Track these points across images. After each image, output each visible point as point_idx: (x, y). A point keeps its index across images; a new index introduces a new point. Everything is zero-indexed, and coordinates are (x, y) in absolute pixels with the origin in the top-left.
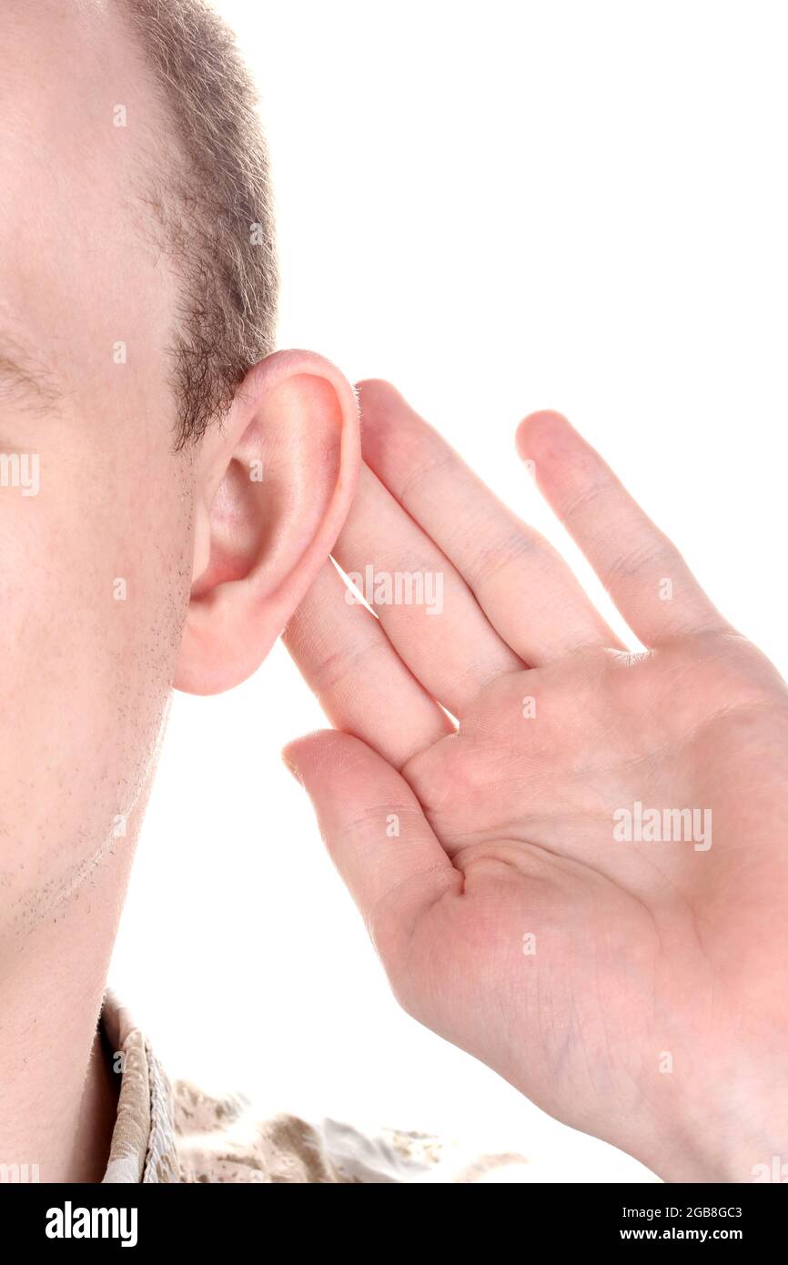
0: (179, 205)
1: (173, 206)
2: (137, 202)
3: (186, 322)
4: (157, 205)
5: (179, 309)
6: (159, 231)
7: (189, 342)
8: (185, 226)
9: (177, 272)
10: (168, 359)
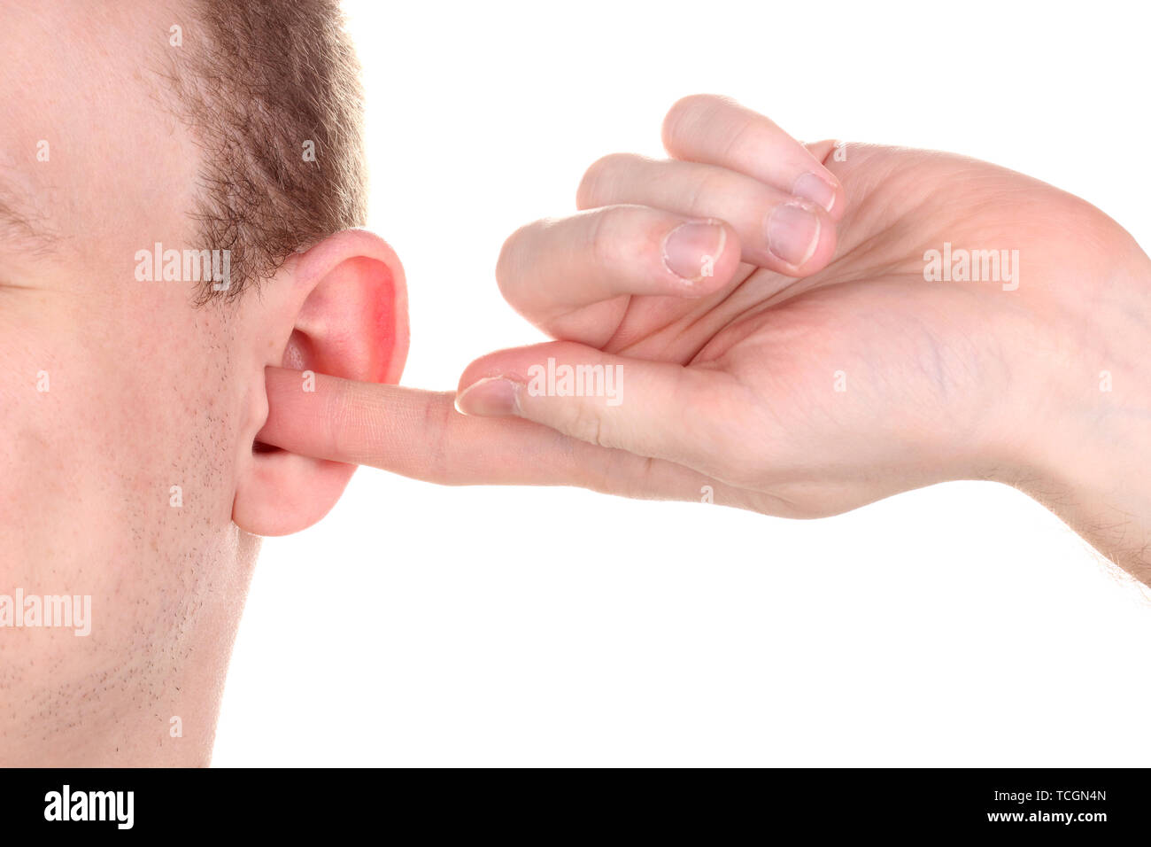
0: (201, 84)
1: (196, 85)
2: (153, 77)
3: (211, 191)
4: (175, 79)
5: (202, 177)
6: (177, 105)
7: (216, 210)
8: (208, 100)
9: (200, 143)
10: (191, 224)
